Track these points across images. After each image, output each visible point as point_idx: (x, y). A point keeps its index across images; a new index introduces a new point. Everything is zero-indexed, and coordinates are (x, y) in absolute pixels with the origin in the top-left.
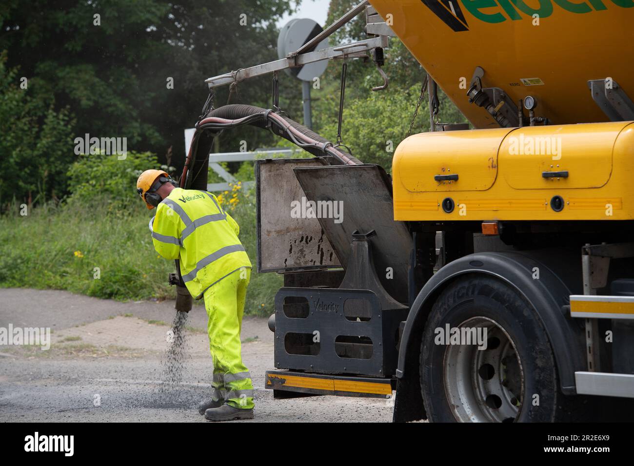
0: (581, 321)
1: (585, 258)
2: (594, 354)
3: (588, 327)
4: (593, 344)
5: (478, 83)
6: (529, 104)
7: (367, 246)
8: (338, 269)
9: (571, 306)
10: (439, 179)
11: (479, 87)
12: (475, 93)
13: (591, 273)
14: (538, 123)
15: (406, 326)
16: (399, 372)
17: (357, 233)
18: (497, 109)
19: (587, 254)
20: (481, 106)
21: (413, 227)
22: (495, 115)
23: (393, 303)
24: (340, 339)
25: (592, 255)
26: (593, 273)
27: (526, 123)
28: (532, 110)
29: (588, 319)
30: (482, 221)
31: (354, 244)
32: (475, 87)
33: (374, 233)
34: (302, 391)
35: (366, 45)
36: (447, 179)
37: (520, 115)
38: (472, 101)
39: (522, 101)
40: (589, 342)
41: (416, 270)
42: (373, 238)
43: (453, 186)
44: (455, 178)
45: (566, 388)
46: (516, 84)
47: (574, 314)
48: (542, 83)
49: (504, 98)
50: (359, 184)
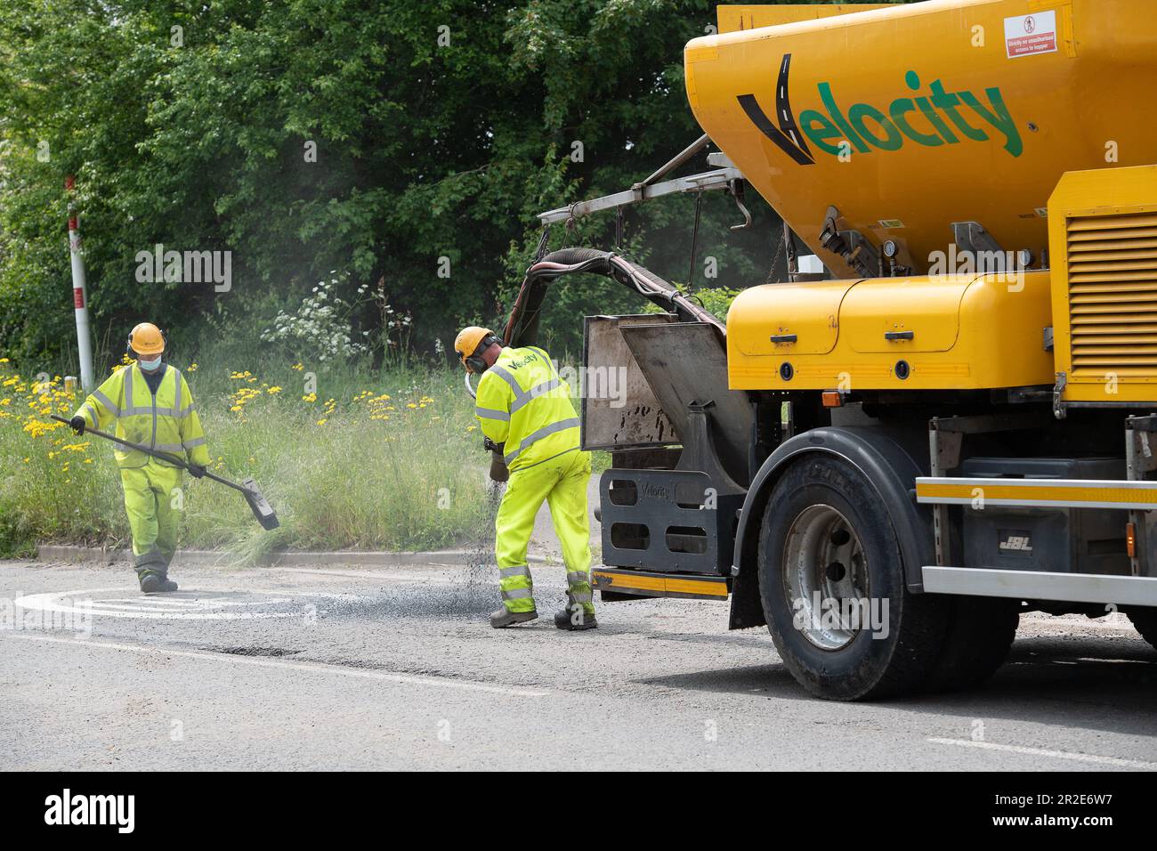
0: (928, 508)
1: (933, 434)
2: (943, 546)
3: (937, 515)
4: (942, 534)
5: (831, 225)
6: (889, 250)
7: (705, 419)
8: (676, 447)
9: (918, 490)
10: (776, 340)
11: (832, 229)
12: (828, 236)
13: (940, 451)
14: (899, 273)
15: (743, 513)
16: (735, 568)
17: (694, 403)
18: (853, 256)
19: (934, 429)
20: (835, 252)
21: (754, 396)
22: (851, 263)
23: (734, 487)
24: (672, 530)
25: (940, 431)
26: (941, 451)
27: (887, 274)
28: (893, 257)
29: (936, 505)
30: (823, 391)
31: (691, 417)
32: (828, 230)
33: (712, 404)
34: (630, 592)
35: (723, 175)
36: (785, 340)
37: (880, 263)
38: (825, 246)
39: (882, 246)
40: (937, 532)
41: (757, 447)
42: (712, 410)
43: (791, 348)
44: (793, 339)
45: (912, 585)
46: (875, 227)
47: (920, 500)
48: (902, 226)
49: (862, 243)
50: (692, 345)
